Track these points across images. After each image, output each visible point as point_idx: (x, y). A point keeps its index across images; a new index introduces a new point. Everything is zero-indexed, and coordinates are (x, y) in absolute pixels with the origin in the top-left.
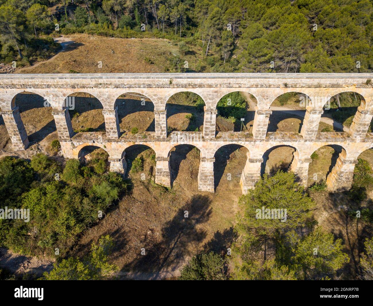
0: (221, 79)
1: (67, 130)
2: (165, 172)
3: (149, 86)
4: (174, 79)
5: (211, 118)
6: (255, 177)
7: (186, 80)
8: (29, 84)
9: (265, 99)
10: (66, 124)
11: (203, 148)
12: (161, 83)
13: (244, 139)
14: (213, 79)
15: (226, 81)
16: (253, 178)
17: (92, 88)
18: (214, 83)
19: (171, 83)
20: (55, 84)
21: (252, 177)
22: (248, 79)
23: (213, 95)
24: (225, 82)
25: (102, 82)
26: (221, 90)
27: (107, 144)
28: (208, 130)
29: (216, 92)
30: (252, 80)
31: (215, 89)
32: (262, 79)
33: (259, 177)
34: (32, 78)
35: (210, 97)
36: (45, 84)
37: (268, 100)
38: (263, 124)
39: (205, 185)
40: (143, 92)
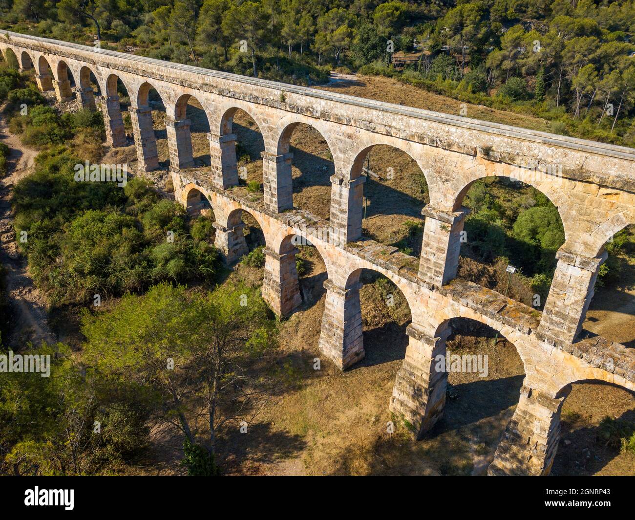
0: (357, 107)
1: (177, 154)
2: (274, 281)
3: (256, 100)
4: (288, 93)
5: (341, 195)
6: (417, 377)
7: (304, 97)
8: (149, 71)
9: (442, 179)
10: (176, 143)
11: (328, 258)
12: (272, 98)
13: (396, 268)
14: (344, 106)
15: (366, 114)
16: (413, 378)
17: (198, 89)
18: (345, 114)
19: (283, 99)
20: (168, 75)
21: (411, 374)
22: (405, 119)
23: (345, 143)
24: (364, 116)
25: (208, 83)
26: (358, 134)
27: (212, 194)
28: (335, 221)
29: (349, 136)
30: (413, 121)
31: (349, 130)
32: (434, 124)
33: (424, 381)
34: (150, 63)
35: (341, 145)
36: (160, 73)
37: (449, 184)
38: (436, 245)
39: (328, 343)
40: (250, 110)
